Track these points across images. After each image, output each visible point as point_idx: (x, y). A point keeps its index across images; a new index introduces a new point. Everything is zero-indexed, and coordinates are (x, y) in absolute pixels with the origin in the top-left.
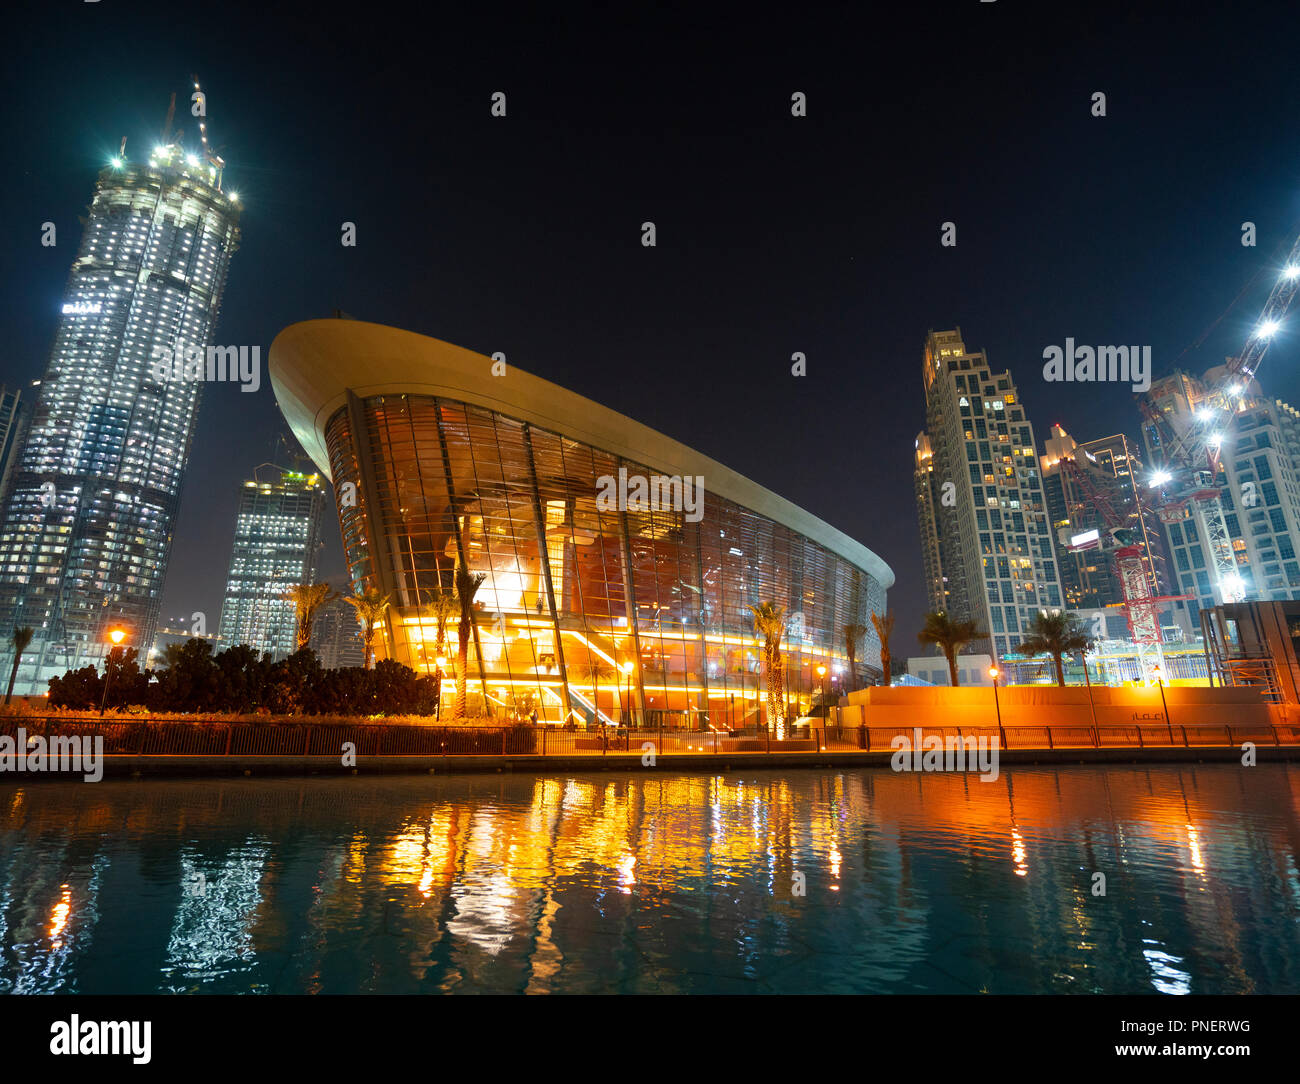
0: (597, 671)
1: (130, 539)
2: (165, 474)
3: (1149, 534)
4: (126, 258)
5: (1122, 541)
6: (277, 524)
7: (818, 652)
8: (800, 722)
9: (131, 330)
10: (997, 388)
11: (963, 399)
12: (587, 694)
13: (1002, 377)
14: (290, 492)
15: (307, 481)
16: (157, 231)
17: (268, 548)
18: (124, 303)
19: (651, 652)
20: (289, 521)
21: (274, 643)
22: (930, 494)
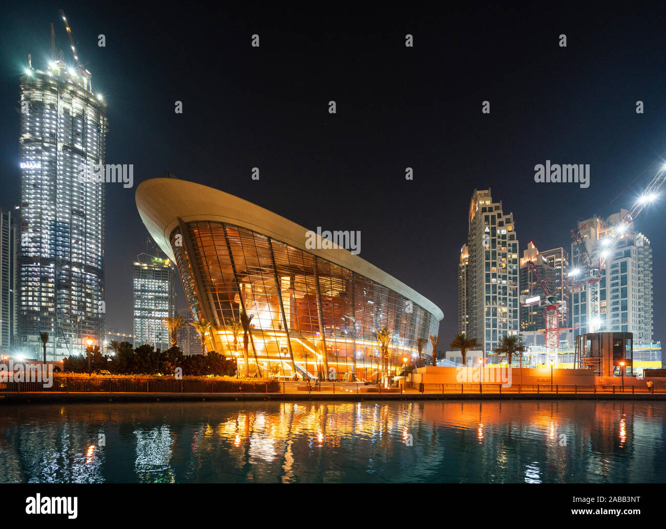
0: (307, 355)
1: (83, 290)
2: (94, 258)
3: (564, 297)
4: (48, 135)
5: (551, 302)
6: (153, 284)
7: (406, 348)
8: (396, 379)
9: (60, 179)
10: (505, 222)
11: (487, 228)
12: (302, 365)
13: (508, 217)
14: (157, 268)
15: (164, 262)
16: (61, 118)
17: (150, 295)
18: (53, 162)
19: (331, 348)
20: (158, 283)
21: (160, 339)
22: (465, 275)
